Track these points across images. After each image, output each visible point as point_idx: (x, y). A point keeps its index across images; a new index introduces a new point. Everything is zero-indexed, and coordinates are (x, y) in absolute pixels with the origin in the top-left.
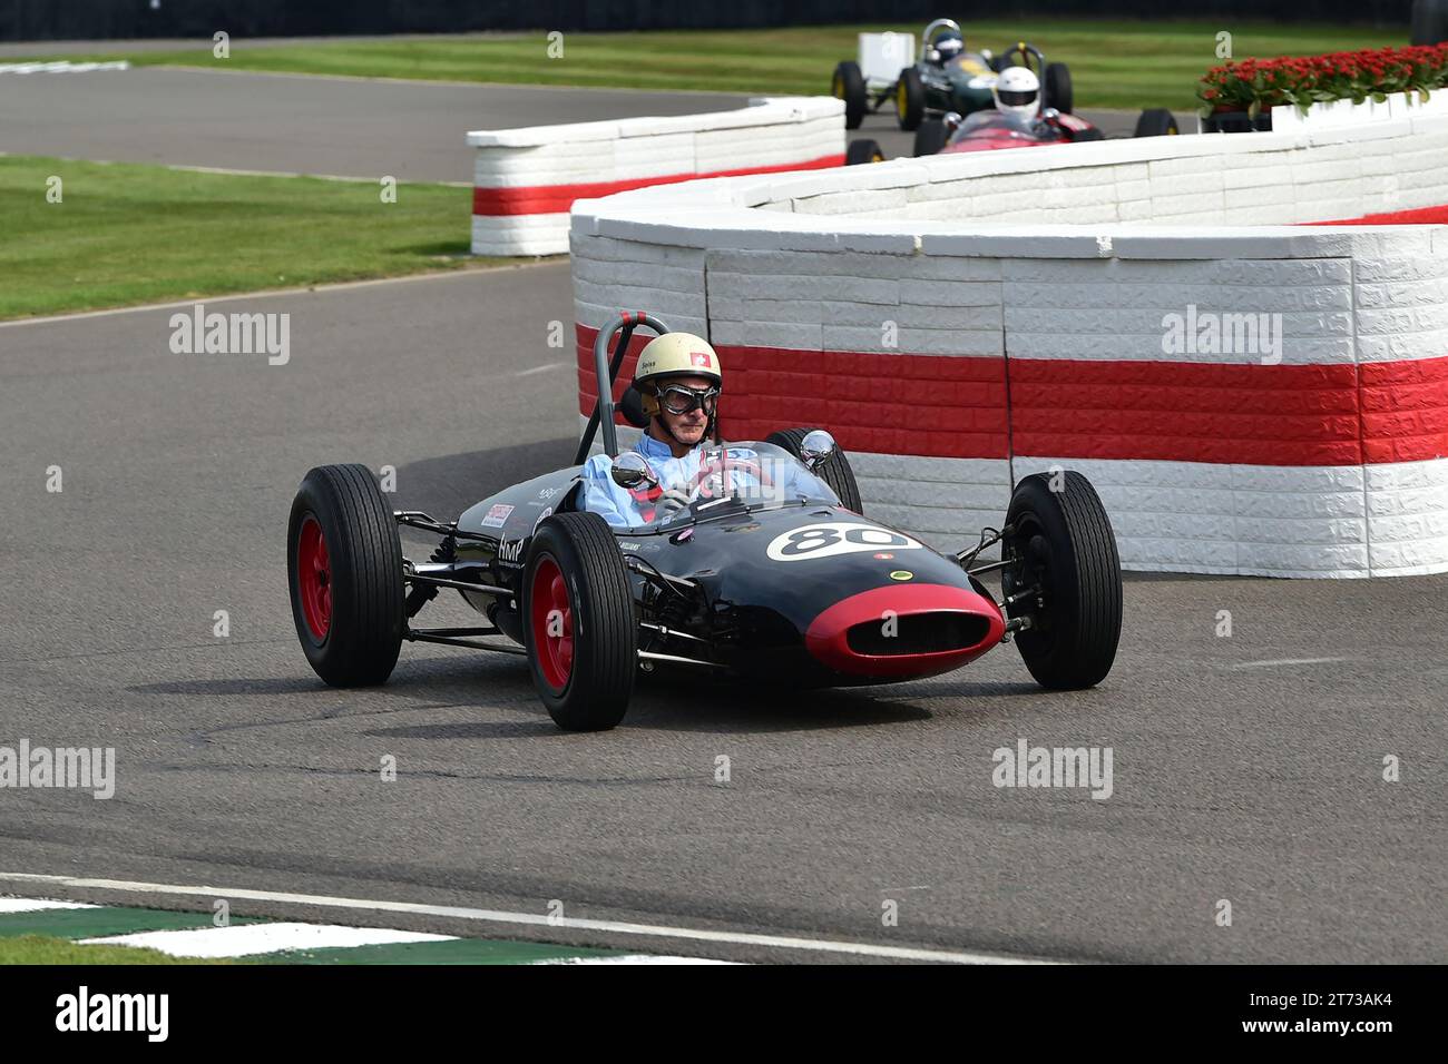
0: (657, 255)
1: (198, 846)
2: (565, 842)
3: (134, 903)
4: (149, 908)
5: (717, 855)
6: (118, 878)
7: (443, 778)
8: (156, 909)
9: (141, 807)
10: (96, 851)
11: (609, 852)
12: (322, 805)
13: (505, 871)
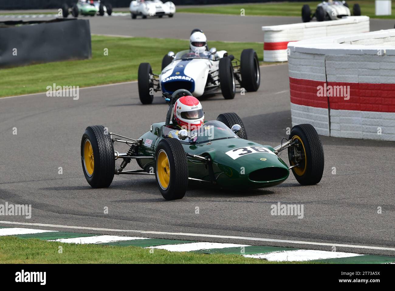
0: (311, 57)
1: (179, 222)
2: (283, 219)
3: (160, 237)
4: (165, 239)
5: (325, 222)
6: (156, 231)
7: (249, 203)
8: (167, 239)
9: (164, 212)
10: (150, 224)
11: (295, 222)
12: (215, 210)
13: (265, 227)
